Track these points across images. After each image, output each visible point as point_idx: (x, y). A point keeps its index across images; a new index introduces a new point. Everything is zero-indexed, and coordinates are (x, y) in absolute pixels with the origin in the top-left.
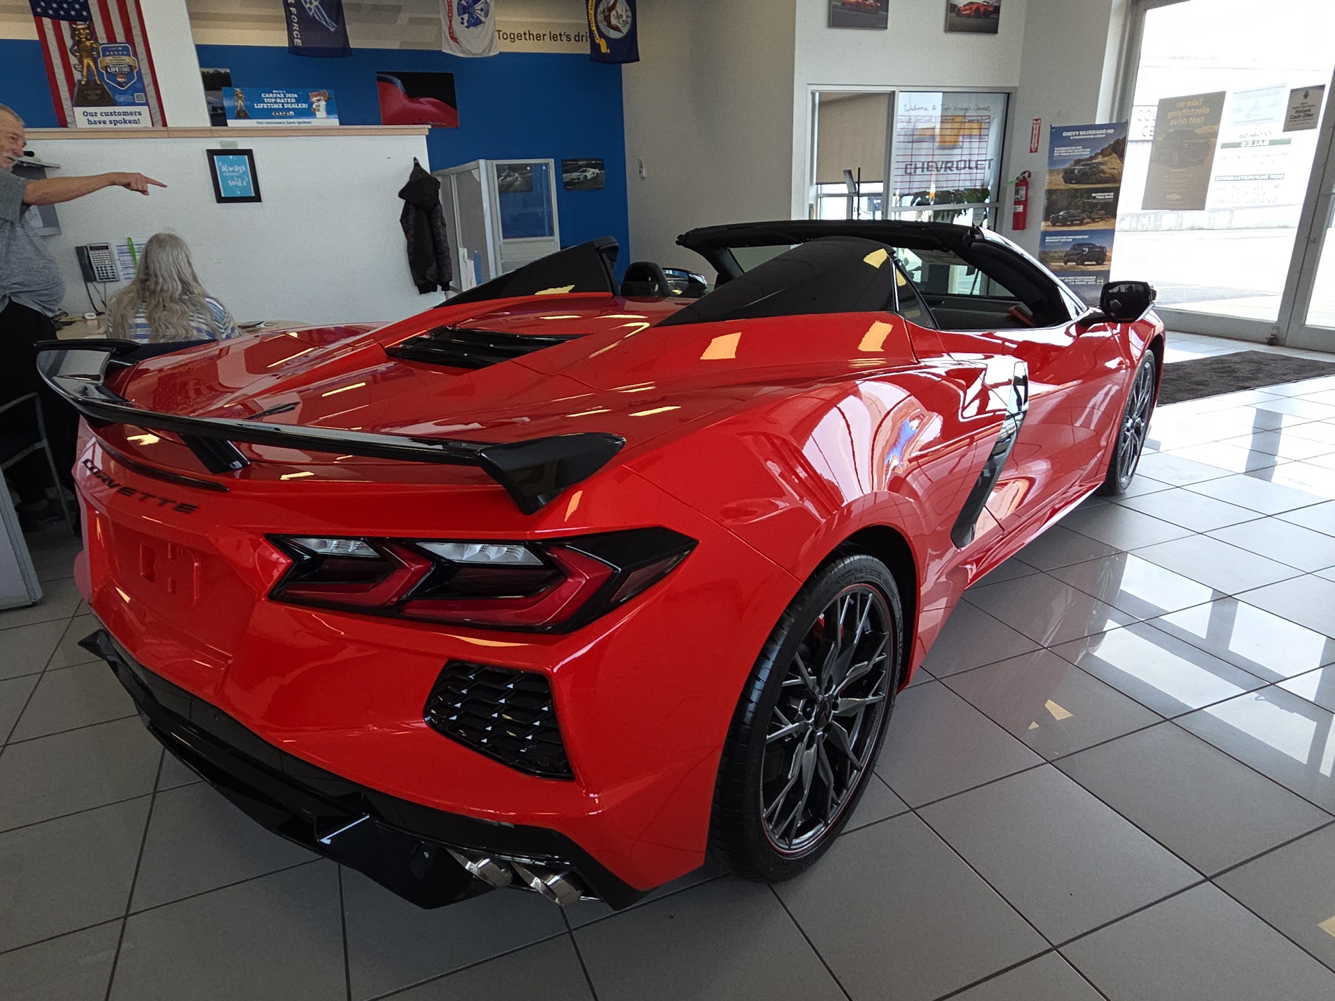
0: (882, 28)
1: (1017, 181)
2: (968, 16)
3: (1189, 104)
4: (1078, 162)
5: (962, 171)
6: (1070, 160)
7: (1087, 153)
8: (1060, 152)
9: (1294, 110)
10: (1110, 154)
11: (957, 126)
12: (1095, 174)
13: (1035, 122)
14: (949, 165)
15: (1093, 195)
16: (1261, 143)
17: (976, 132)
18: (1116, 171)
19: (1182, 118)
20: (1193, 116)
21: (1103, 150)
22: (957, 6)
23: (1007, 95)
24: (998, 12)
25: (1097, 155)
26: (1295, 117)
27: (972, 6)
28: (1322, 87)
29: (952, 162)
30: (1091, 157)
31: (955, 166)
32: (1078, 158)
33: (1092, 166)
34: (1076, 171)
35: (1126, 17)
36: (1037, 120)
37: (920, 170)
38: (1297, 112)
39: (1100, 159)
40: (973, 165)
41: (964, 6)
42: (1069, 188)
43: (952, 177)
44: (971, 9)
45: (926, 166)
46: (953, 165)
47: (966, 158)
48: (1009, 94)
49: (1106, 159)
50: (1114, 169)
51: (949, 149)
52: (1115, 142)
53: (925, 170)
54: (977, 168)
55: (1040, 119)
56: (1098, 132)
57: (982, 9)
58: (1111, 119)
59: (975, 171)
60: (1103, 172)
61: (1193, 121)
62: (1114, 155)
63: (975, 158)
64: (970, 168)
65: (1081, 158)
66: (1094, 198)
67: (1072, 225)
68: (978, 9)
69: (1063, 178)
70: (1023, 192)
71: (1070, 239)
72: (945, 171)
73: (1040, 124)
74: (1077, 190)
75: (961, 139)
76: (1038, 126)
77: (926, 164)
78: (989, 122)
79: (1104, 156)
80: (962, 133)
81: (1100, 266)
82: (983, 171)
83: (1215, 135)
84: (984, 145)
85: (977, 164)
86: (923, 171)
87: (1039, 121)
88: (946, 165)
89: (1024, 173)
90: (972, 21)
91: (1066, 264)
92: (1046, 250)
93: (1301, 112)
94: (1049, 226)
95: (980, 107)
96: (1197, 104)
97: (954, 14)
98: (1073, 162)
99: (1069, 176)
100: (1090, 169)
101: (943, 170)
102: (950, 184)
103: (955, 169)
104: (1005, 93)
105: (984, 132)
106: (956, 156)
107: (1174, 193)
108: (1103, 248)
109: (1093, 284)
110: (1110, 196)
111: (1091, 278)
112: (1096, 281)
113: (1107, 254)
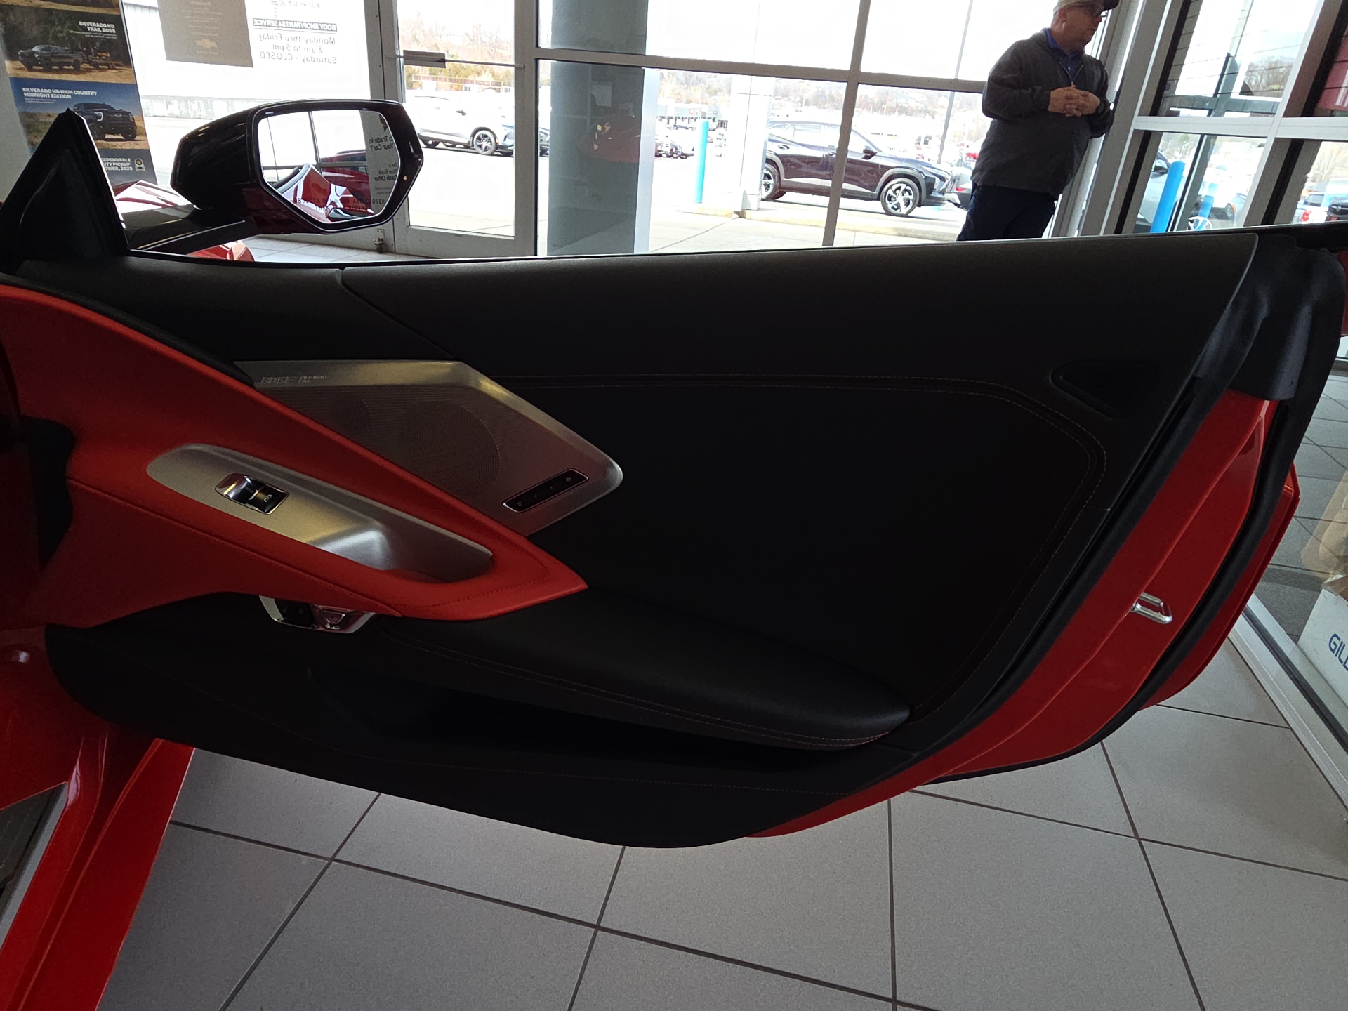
15: (81, 24)
66: (85, 29)
67: (61, 71)
74: (49, 12)
81: (132, 142)
94: (21, 69)
107: (205, 37)
108: (127, 113)
109: (130, 171)
110: (110, 29)
111: (124, 160)
112: (133, 165)
113: (137, 123)
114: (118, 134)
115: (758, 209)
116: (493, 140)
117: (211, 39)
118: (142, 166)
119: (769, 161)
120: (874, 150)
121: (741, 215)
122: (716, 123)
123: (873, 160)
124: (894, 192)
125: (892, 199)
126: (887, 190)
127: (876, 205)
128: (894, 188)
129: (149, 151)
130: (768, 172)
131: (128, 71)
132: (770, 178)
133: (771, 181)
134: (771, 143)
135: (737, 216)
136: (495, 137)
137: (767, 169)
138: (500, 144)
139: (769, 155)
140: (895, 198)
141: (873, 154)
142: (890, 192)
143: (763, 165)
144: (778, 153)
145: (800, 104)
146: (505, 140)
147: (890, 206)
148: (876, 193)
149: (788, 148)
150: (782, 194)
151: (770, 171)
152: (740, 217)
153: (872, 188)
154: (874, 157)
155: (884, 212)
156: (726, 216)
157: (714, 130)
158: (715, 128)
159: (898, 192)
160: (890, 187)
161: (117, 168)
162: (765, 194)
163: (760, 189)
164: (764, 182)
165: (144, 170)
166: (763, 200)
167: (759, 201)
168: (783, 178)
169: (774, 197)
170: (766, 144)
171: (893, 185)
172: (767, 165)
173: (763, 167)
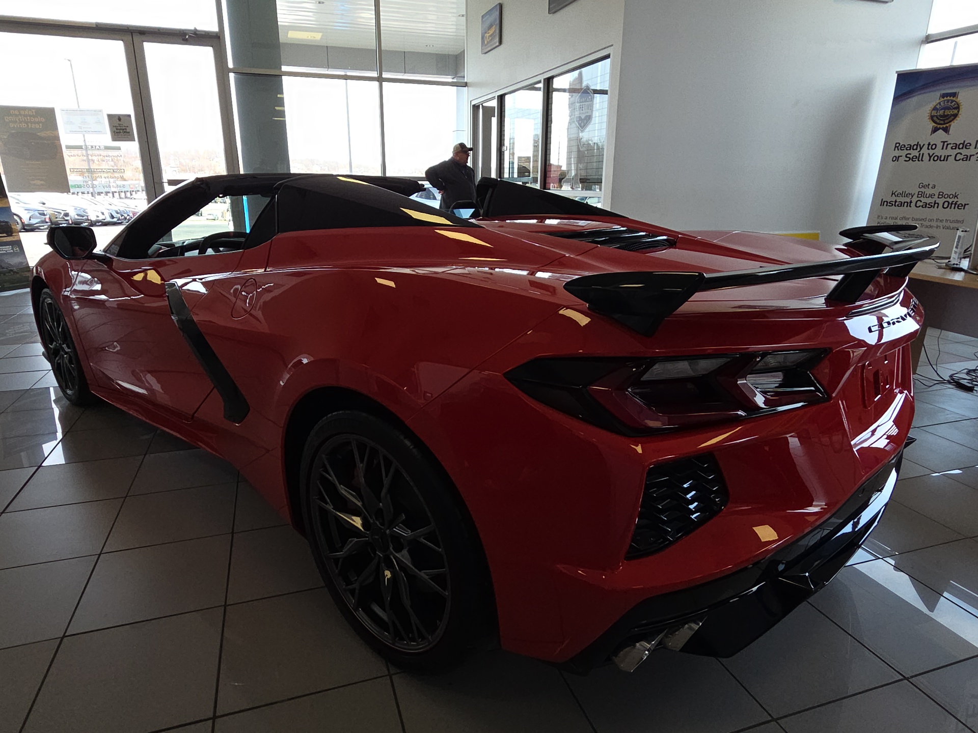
3: (22, 113)
9: (115, 128)
16: (99, 147)
19: (20, 122)
20: (31, 123)
26: (117, 133)
28: (129, 116)
61: (32, 126)
93: (119, 129)
96: (30, 114)
107: (37, 179)
108: (7, 222)
109: (12, 252)
111: (8, 247)
112: (13, 249)
113: (13, 227)
114: (3, 233)
116: (19, 221)
117: (41, 180)
118: (17, 249)
129: (20, 241)
131: (6, 200)
136: (21, 219)
138: (26, 223)
146: (30, 220)
161: (5, 252)
165: (18, 251)
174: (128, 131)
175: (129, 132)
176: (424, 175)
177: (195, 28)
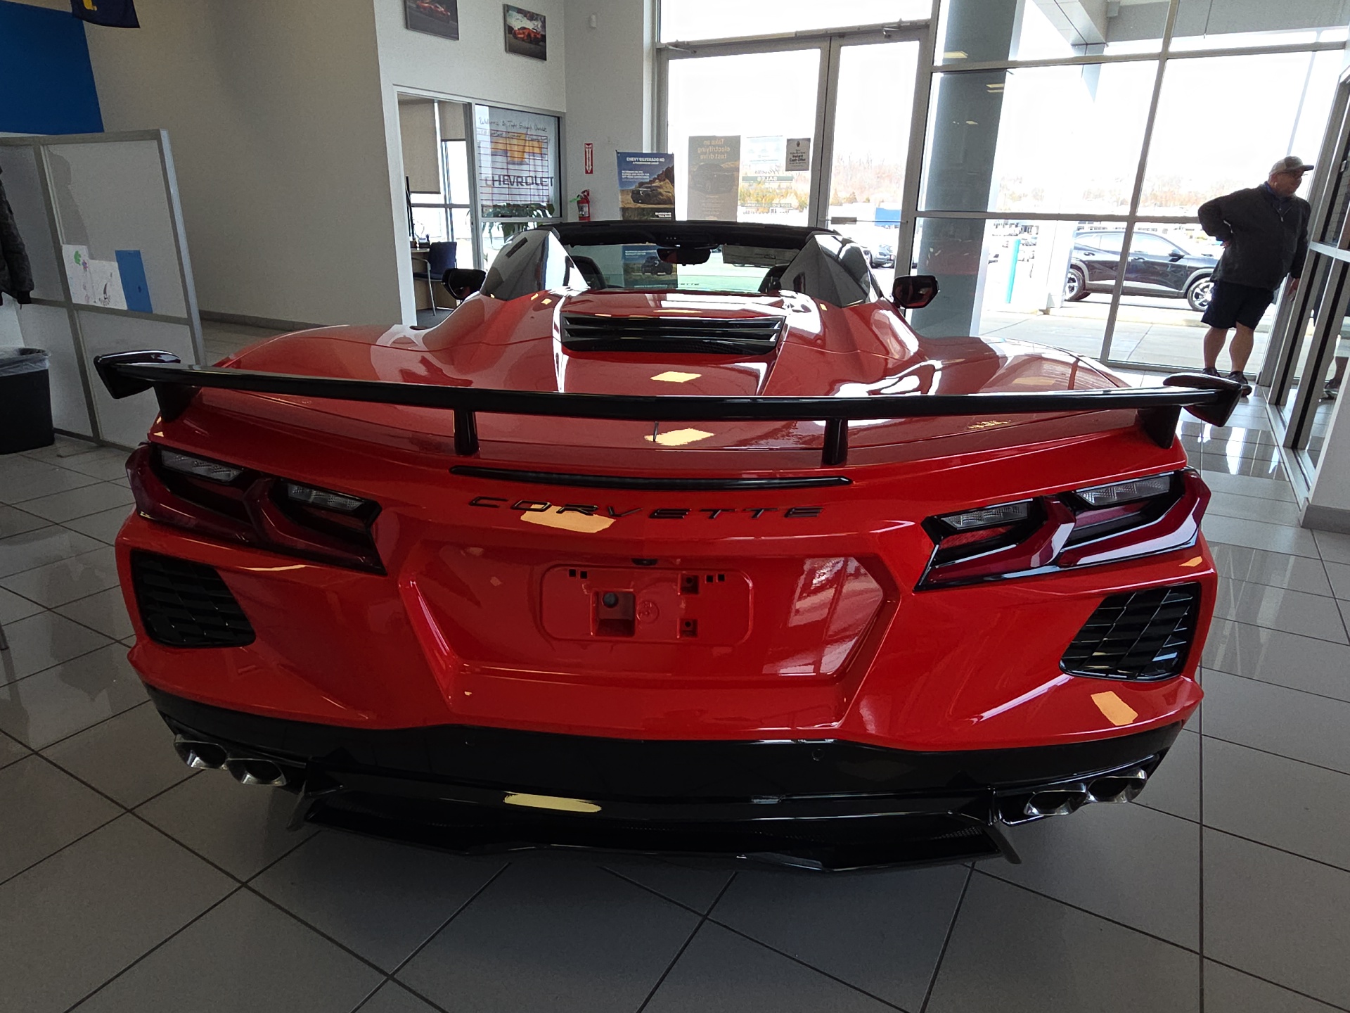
0: (454, 37)
1: (579, 199)
2: (523, 40)
3: (713, 143)
4: (641, 184)
5: (532, 187)
6: (635, 182)
7: (647, 177)
8: (627, 174)
9: (792, 155)
10: (664, 180)
11: (522, 143)
12: (656, 196)
13: (587, 146)
14: (520, 180)
15: (656, 214)
16: (771, 178)
17: (537, 150)
18: (670, 194)
19: (710, 154)
20: (718, 153)
21: (658, 176)
22: (513, 29)
23: (557, 119)
24: (544, 40)
25: (655, 179)
26: (793, 160)
27: (525, 31)
28: (809, 140)
29: (522, 177)
30: (650, 181)
31: (524, 181)
32: (641, 181)
33: (654, 189)
34: (641, 192)
35: (653, 64)
36: (588, 145)
37: (498, 182)
38: (793, 156)
39: (657, 184)
40: (539, 181)
41: (519, 29)
42: (637, 206)
43: (523, 192)
44: (524, 33)
45: (502, 180)
46: (522, 180)
47: (532, 174)
48: (559, 118)
49: (662, 183)
50: (669, 192)
51: (518, 164)
52: (666, 169)
53: (502, 183)
54: (542, 184)
55: (591, 144)
56: (653, 160)
57: (532, 35)
58: (652, 149)
59: (541, 187)
60: (661, 194)
61: (719, 157)
62: (667, 181)
63: (539, 175)
64: (536, 184)
65: (643, 181)
66: (657, 216)
68: (529, 35)
69: (632, 197)
70: (586, 209)
71: (644, 253)
72: (518, 185)
73: (592, 148)
74: (643, 209)
75: (526, 156)
76: (590, 150)
77: (502, 177)
78: (547, 142)
79: (660, 181)
80: (528, 151)
81: (669, 276)
82: (547, 188)
83: (737, 170)
84: (545, 163)
85: (542, 181)
86: (500, 184)
87: (590, 146)
88: (517, 180)
89: (584, 192)
90: (527, 45)
91: (644, 274)
92: (628, 262)
93: (796, 157)
95: (539, 127)
96: (720, 143)
97: (511, 36)
98: (637, 184)
99: (636, 196)
100: (651, 191)
101: (515, 184)
102: (523, 198)
103: (524, 184)
104: (555, 117)
105: (544, 151)
106: (525, 171)
110: (668, 215)
115: (1061, 307)
119: (1073, 266)
120: (1182, 253)
121: (1046, 312)
122: (1019, 229)
123: (1180, 262)
124: (1202, 290)
125: (1200, 297)
126: (1195, 289)
127: (1184, 303)
128: (1201, 287)
130: (1073, 276)
132: (1074, 281)
133: (1076, 284)
134: (1077, 251)
135: (1042, 313)
137: (1072, 274)
139: (1074, 262)
140: (1202, 295)
141: (1180, 257)
142: (1198, 290)
143: (1068, 269)
144: (1084, 260)
145: (1116, 203)
147: (1197, 303)
148: (1183, 291)
149: (1093, 255)
150: (1087, 295)
151: (1075, 275)
152: (1045, 314)
153: (1179, 286)
154: (1181, 259)
155: (1191, 308)
156: (1032, 313)
157: (1017, 235)
158: (1018, 233)
159: (1205, 290)
160: (1197, 286)
162: (1069, 295)
163: (1064, 291)
164: (1068, 285)
166: (1065, 300)
167: (1062, 302)
168: (1088, 282)
169: (1077, 298)
170: (1071, 253)
171: (1201, 284)
172: (1071, 270)
173: (1068, 272)
174: (803, 158)
175: (804, 160)
176: (1196, 215)
177: (901, 20)
